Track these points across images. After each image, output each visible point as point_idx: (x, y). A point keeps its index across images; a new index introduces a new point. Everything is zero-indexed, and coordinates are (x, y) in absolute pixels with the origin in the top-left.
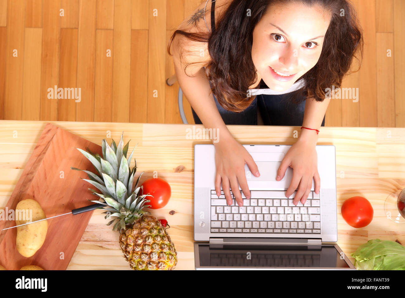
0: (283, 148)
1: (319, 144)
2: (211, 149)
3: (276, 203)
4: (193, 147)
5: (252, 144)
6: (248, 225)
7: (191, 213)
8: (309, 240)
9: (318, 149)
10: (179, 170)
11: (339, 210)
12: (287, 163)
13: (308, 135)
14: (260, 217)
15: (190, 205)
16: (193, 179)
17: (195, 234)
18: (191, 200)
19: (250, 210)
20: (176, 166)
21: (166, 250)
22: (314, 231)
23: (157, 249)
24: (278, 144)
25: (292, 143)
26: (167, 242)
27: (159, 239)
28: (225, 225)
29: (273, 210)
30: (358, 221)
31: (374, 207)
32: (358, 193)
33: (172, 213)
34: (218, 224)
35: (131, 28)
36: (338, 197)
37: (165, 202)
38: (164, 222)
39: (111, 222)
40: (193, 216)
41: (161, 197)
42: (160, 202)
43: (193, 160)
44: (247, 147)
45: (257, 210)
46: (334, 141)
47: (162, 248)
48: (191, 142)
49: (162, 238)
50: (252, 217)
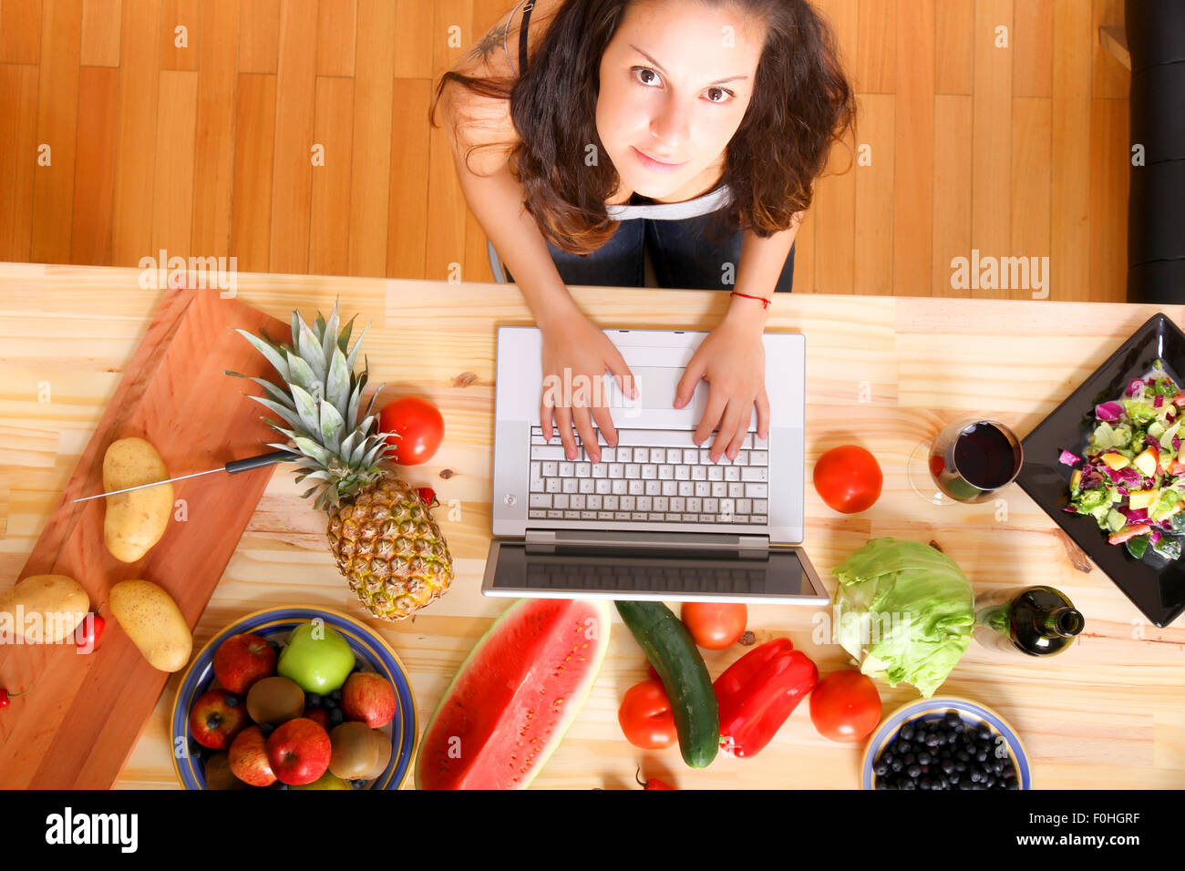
0: (690, 338)
1: (768, 330)
2: (533, 338)
3: (673, 457)
4: (496, 332)
5: (624, 328)
6: (610, 504)
7: (487, 476)
8: (741, 538)
9: (768, 340)
10: (464, 381)
11: (809, 475)
12: (697, 371)
13: (744, 311)
14: (635, 488)
15: (486, 457)
16: (494, 401)
17: (495, 521)
18: (487, 448)
19: (615, 471)
20: (458, 373)
21: (427, 553)
22: (754, 519)
23: (407, 550)
24: (679, 329)
25: (711, 326)
26: (429, 536)
27: (412, 528)
28: (561, 502)
29: (665, 473)
30: (848, 498)
31: (884, 469)
32: (854, 438)
33: (447, 474)
34: (544, 501)
35: (394, 74)
36: (809, 446)
37: (431, 450)
38: (427, 495)
39: (311, 492)
40: (491, 481)
41: (420, 440)
42: (419, 449)
43: (495, 360)
44: (613, 335)
45: (631, 472)
46: (804, 324)
47: (417, 549)
48: (492, 321)
49: (419, 527)
50: (619, 487)
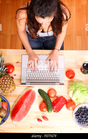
0: (48, 56)
1: (59, 55)
2: (27, 56)
3: (46, 72)
4: (22, 56)
5: (39, 55)
6: (38, 78)
7: (20, 75)
8: (56, 83)
10: (17, 63)
11: (65, 73)
13: (56, 51)
14: (41, 76)
16: (21, 65)
18: (21, 72)
19: (38, 74)
20: (16, 61)
21: (12, 84)
22: (58, 80)
23: (9, 83)
25: (50, 54)
26: (12, 81)
27: (10, 80)
28: (31, 78)
29: (45, 74)
31: (75, 73)
33: (15, 75)
34: (29, 78)
36: (65, 70)
37: (12, 71)
43: (22, 60)
45: (40, 74)
46: (64, 54)
47: (10, 83)
48: (21, 55)
49: (11, 80)
50: (39, 76)
